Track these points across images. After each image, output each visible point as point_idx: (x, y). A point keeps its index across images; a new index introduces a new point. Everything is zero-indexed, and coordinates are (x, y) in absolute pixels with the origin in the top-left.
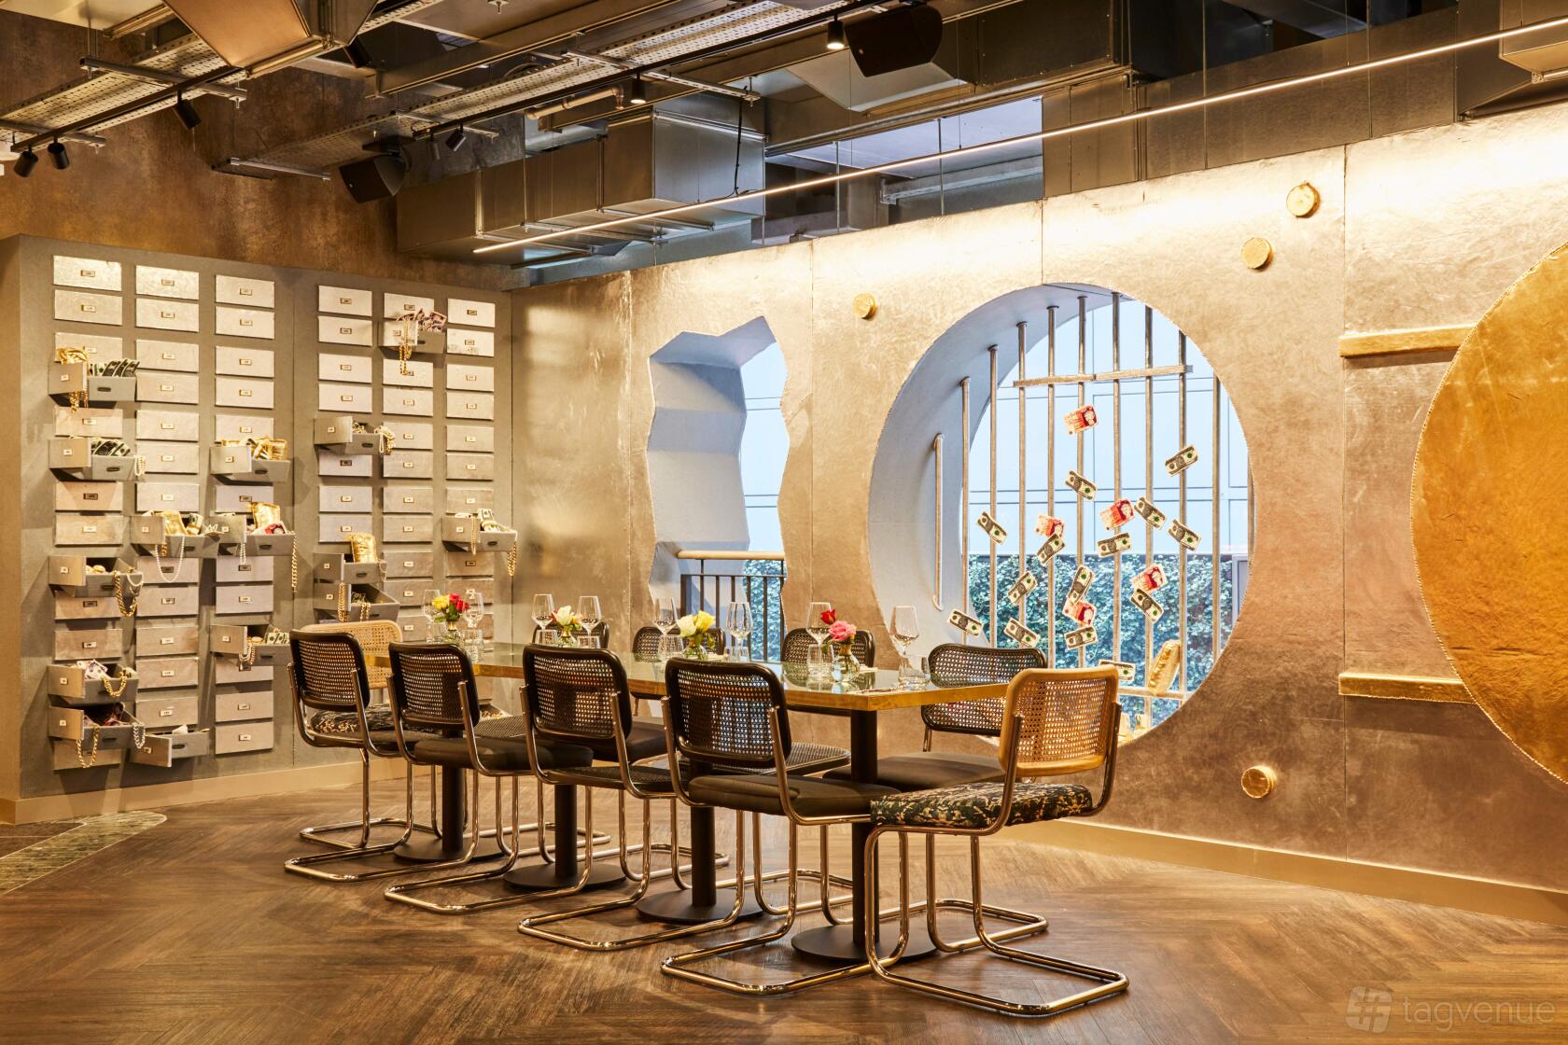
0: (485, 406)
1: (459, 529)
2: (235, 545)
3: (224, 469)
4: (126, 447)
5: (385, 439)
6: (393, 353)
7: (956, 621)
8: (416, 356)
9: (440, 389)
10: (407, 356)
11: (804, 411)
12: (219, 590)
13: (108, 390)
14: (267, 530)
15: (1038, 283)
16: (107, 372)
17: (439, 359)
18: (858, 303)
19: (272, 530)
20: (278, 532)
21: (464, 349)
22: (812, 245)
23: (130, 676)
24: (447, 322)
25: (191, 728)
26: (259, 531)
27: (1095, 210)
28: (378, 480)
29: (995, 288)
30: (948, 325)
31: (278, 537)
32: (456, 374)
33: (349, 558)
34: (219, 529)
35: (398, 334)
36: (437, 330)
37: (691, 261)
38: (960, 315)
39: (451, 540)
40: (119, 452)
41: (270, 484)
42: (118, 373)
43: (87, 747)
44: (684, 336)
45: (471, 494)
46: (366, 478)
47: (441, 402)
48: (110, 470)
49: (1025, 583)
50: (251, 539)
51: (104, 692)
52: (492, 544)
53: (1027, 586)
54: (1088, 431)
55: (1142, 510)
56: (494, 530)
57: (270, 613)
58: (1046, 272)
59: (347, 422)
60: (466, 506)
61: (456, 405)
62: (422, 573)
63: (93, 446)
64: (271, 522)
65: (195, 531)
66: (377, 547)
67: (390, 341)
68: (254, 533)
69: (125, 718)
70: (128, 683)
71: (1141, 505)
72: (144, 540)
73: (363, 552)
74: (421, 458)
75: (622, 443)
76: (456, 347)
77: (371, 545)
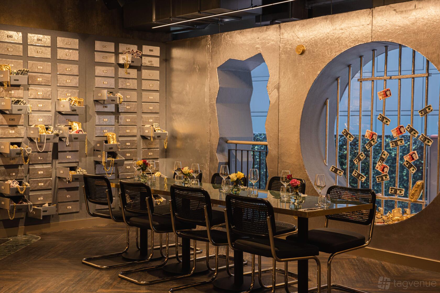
0: (156, 85)
1: (147, 131)
2: (64, 137)
3: (61, 109)
4: (24, 102)
5: (119, 98)
6: (122, 66)
7: (333, 170)
8: (131, 67)
9: (140, 79)
10: (128, 67)
11: (276, 90)
12: (59, 154)
13: (18, 80)
14: (76, 132)
15: (370, 41)
16: (17, 74)
17: (139, 68)
18: (297, 49)
19: (78, 132)
20: (81, 133)
21: (148, 64)
22: (280, 26)
23: (27, 186)
24: (142, 54)
25: (49, 204)
26: (73, 132)
27: (394, 12)
28: (117, 113)
29: (352, 43)
30: (333, 57)
31: (81, 135)
32: (145, 73)
33: (106, 142)
34: (59, 132)
35: (124, 59)
36: (138, 57)
37: (233, 32)
38: (338, 54)
39: (144, 135)
40: (22, 104)
41: (78, 115)
42: (21, 74)
43: (11, 212)
44: (230, 60)
45: (151, 118)
46: (112, 112)
47: (140, 84)
48: (19, 110)
49: (361, 156)
50: (70, 136)
51: (18, 192)
52: (159, 137)
53: (361, 157)
54: (387, 99)
55: (409, 130)
56: (159, 131)
57: (78, 162)
58: (373, 37)
59: (105, 92)
60: (149, 123)
61: (145, 85)
62: (133, 147)
63: (12, 101)
64: (78, 129)
65: (50, 132)
66: (117, 138)
67: (121, 62)
68: (72, 133)
69: (26, 201)
70: (26, 188)
71: (408, 128)
72: (32, 136)
73: (111, 140)
74: (133, 105)
75: (207, 100)
76: (145, 64)
77: (114, 137)
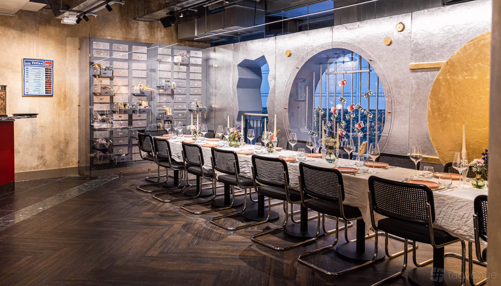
0: (199, 77)
1: (192, 107)
2: (136, 111)
3: (134, 92)
4: (110, 88)
5: (174, 85)
6: (176, 64)
7: (311, 134)
8: (181, 64)
9: (188, 72)
10: (179, 65)
11: (273, 80)
12: (133, 121)
13: (106, 74)
14: (144, 107)
15: (331, 48)
16: (105, 69)
17: (187, 65)
18: (287, 52)
20: (147, 108)
21: (194, 63)
22: (276, 38)
23: (111, 142)
24: (190, 56)
25: (126, 155)
26: (142, 107)
27: (346, 29)
28: (172, 94)
29: (320, 49)
30: (309, 59)
32: (192, 69)
33: (166, 114)
34: (133, 107)
35: (177, 59)
36: (187, 58)
37: (247, 41)
38: (311, 56)
39: (190, 109)
40: (108, 89)
41: (146, 96)
42: (108, 70)
43: (100, 159)
44: (246, 60)
45: (196, 98)
46: (169, 94)
47: (188, 76)
48: (106, 93)
49: (328, 125)
50: (140, 109)
51: (104, 146)
52: (200, 110)
54: (344, 86)
56: (201, 107)
57: (146, 127)
58: (333, 45)
59: (164, 81)
60: (194, 101)
61: (192, 76)
62: (183, 117)
63: (101, 87)
64: (146, 105)
65: (127, 107)
67: (176, 61)
69: (110, 153)
70: (110, 144)
71: (358, 106)
72: (115, 110)
73: (168, 112)
74: (183, 89)
75: (231, 86)
76: (192, 62)
77: (171, 110)
